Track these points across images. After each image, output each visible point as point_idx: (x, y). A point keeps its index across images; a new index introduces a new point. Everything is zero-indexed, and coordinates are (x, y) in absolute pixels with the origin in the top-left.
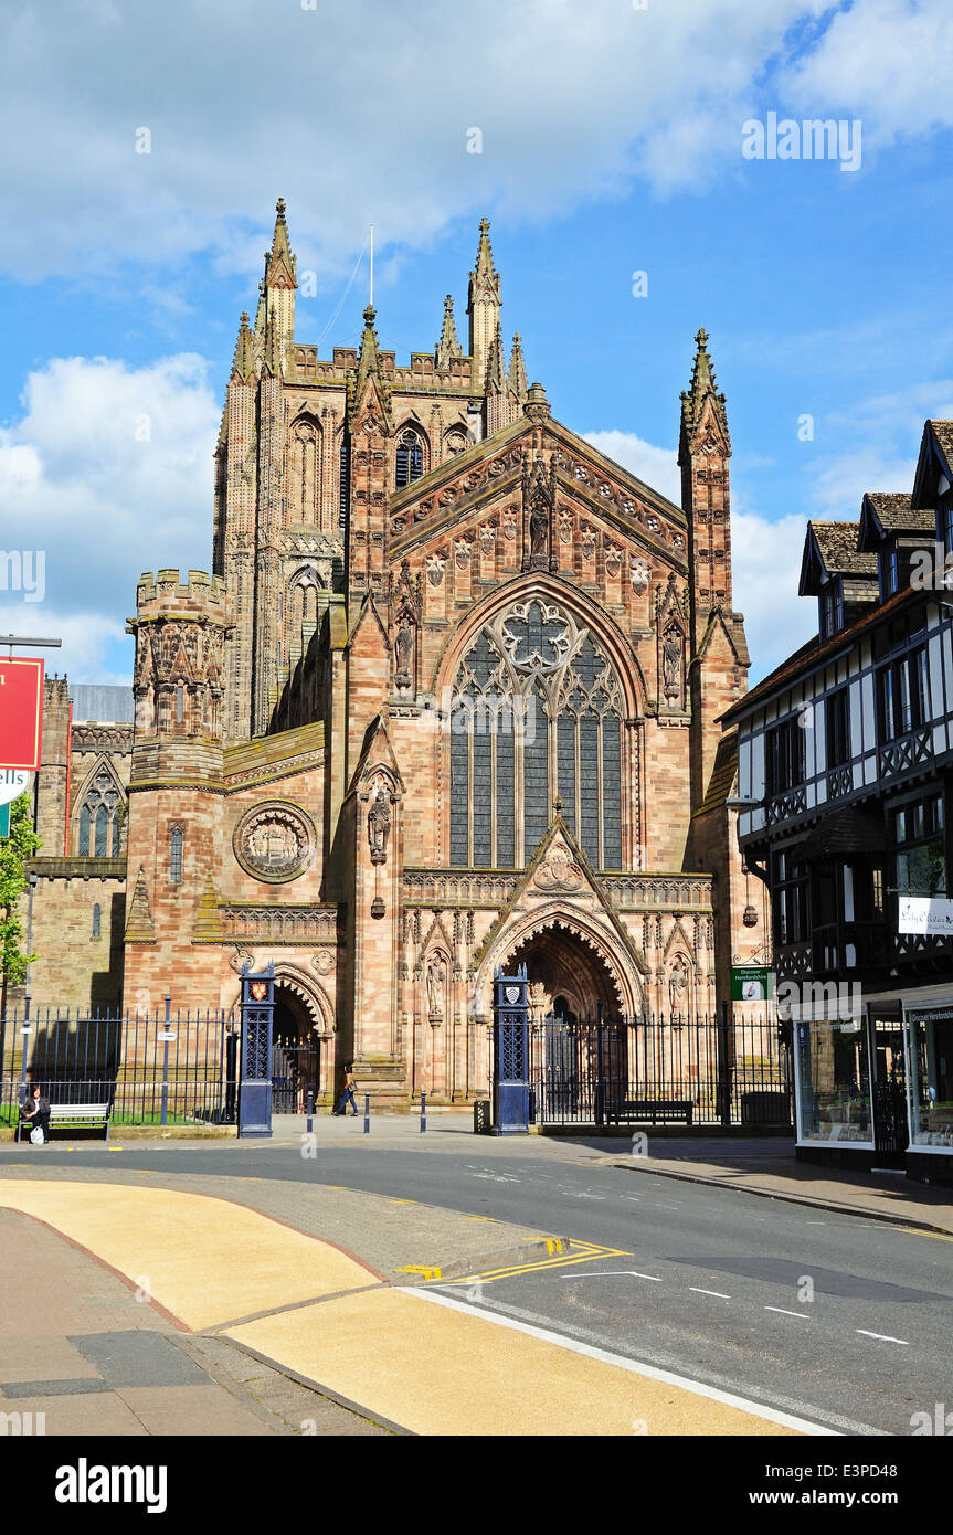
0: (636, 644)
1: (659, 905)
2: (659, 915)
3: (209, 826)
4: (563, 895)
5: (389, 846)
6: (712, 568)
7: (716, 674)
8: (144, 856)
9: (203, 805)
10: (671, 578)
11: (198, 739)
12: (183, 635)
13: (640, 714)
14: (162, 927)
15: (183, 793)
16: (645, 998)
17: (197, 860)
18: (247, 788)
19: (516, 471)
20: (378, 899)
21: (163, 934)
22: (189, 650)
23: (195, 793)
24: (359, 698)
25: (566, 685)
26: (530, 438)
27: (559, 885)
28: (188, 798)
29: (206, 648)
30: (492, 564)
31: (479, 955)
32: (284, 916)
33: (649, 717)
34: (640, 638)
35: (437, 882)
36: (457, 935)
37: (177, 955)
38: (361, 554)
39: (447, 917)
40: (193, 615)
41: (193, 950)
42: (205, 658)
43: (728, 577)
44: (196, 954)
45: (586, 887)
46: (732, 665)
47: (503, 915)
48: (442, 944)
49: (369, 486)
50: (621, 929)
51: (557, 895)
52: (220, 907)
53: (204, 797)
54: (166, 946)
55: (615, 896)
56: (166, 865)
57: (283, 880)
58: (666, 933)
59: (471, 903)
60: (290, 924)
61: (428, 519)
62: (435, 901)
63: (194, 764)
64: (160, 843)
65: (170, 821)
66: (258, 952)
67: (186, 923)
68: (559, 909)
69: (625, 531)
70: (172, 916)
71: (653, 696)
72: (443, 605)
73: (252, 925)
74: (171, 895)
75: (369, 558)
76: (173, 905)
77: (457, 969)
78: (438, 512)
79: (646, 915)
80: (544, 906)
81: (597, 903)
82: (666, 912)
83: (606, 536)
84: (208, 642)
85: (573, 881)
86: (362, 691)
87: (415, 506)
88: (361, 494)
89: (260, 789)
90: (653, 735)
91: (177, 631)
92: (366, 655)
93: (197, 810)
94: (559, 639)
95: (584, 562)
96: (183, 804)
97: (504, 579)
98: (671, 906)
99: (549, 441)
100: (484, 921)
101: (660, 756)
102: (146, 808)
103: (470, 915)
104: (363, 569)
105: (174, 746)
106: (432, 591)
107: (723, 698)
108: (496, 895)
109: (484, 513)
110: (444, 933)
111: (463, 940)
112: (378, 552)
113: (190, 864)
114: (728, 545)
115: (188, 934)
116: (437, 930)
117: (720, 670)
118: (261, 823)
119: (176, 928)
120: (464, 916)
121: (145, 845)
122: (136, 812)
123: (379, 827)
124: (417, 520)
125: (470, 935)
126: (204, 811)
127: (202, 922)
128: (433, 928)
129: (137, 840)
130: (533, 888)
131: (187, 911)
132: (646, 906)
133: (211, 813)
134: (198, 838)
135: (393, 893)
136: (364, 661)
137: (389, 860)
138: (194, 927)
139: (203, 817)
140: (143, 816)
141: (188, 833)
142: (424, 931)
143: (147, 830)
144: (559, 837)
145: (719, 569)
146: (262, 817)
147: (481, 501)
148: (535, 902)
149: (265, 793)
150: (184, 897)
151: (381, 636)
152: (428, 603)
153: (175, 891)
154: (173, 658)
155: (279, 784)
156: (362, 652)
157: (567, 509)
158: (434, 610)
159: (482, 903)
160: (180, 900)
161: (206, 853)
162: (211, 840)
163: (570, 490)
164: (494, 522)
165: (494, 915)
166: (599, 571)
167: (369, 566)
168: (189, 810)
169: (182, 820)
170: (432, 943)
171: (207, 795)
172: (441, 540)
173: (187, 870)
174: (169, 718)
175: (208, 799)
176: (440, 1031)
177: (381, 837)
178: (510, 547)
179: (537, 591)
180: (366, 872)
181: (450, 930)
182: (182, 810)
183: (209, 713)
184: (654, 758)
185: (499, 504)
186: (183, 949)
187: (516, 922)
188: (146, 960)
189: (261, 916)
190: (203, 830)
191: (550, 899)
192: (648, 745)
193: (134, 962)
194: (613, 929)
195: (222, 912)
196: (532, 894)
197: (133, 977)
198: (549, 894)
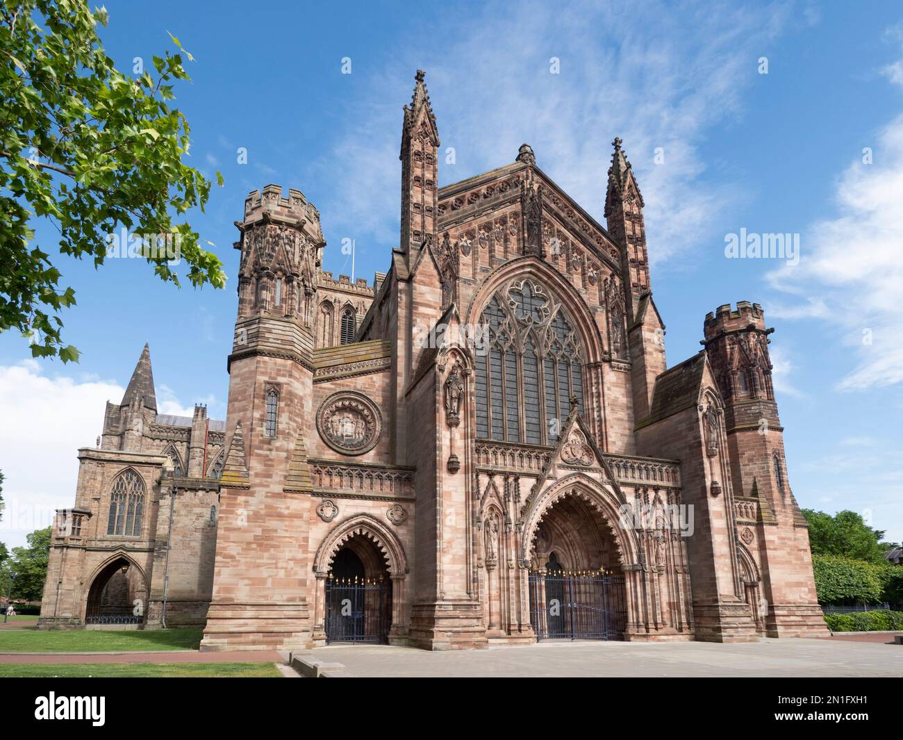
0: (594, 314)
1: (644, 482)
2: (646, 488)
3: (301, 393)
4: (582, 469)
5: (462, 412)
6: (638, 271)
7: (651, 334)
8: (242, 413)
9: (296, 374)
10: (612, 276)
11: (293, 320)
12: (283, 235)
13: (599, 359)
14: (257, 475)
15: (279, 361)
16: (640, 550)
17: (290, 419)
18: (328, 379)
19: (517, 192)
20: (452, 456)
21: (257, 481)
22: (288, 248)
23: (290, 362)
24: (421, 314)
25: (548, 339)
26: (524, 173)
27: (579, 461)
28: (284, 366)
29: (302, 252)
30: (502, 249)
31: (525, 511)
32: (364, 474)
33: (604, 361)
34: (597, 310)
35: (490, 451)
36: (507, 495)
37: (270, 501)
38: (418, 218)
39: (498, 480)
40: (292, 221)
41: (285, 497)
42: (301, 258)
43: (647, 278)
44: (288, 501)
45: (595, 464)
46: (660, 329)
47: (540, 480)
48: (496, 502)
49: (423, 175)
50: (621, 496)
51: (578, 468)
52: (310, 462)
53: (297, 367)
54: (260, 492)
55: (615, 471)
56: (262, 420)
57: (356, 453)
58: (651, 502)
59: (517, 470)
60: (368, 481)
61: (461, 209)
62: (490, 467)
63: (290, 338)
64: (257, 401)
65: (266, 382)
66: (342, 503)
67: (279, 472)
68: (578, 479)
69: (584, 242)
70: (266, 465)
71: (606, 348)
72: (471, 269)
73: (337, 480)
74: (266, 446)
75: (423, 222)
76: (267, 456)
77: (507, 523)
78: (466, 207)
79: (637, 487)
80: (569, 476)
81: (605, 477)
82: (650, 486)
83: (573, 244)
84: (303, 247)
85: (586, 459)
86: (422, 310)
87: (452, 199)
88: (417, 179)
89: (339, 381)
90: (608, 374)
91: (278, 231)
92: (425, 284)
93: (291, 376)
94: (543, 307)
95: (559, 258)
96: (280, 370)
97: (511, 258)
98: (652, 482)
99: (536, 178)
100: (526, 484)
101: (613, 388)
102: (245, 373)
103: (516, 480)
104: (419, 229)
105: (272, 322)
106: (465, 259)
107: (656, 350)
108: (534, 466)
109: (497, 214)
110: (497, 493)
111: (511, 499)
112: (429, 221)
113: (284, 422)
114: (646, 259)
116: (491, 490)
117: (653, 331)
118: (338, 409)
119: (270, 476)
120: (511, 480)
121: (244, 403)
122: (235, 376)
123: (454, 394)
124: (453, 209)
125: (517, 496)
126: (295, 378)
127: (293, 473)
128: (488, 488)
129: (236, 400)
130: (560, 462)
131: (280, 462)
132: (637, 481)
133: (303, 383)
134: (292, 401)
135: (466, 452)
136: (423, 289)
137: (462, 424)
138: (285, 477)
139: (296, 385)
140: (241, 380)
141: (283, 395)
142: (482, 490)
143: (245, 391)
144: (576, 426)
145: (642, 272)
146: (339, 404)
147: (496, 205)
148: (562, 473)
149: (343, 385)
150: (278, 449)
151: (436, 272)
152: (461, 267)
153: (269, 443)
154: (274, 251)
155: (353, 380)
156: (422, 281)
157: (549, 222)
158: (465, 272)
159: (525, 471)
160: (274, 453)
161: (298, 415)
162: (302, 406)
163: (550, 210)
164: (503, 221)
165: (533, 481)
166: (568, 265)
167: (423, 227)
168: (284, 376)
169: (278, 384)
170: (488, 501)
171: (300, 367)
172: (470, 225)
173: (281, 427)
174: (269, 299)
175: (301, 371)
176: (494, 574)
177: (455, 404)
178: (513, 239)
179: (530, 272)
180: (444, 432)
181: (501, 490)
182: (278, 375)
183: (303, 305)
184: (609, 389)
185: (508, 210)
186: (275, 495)
187: (549, 488)
188: (239, 504)
189: (344, 472)
190: (296, 396)
191: (573, 472)
192: (605, 380)
193: (228, 505)
194: (616, 496)
195: (310, 467)
196: (560, 467)
197: (227, 518)
198: (571, 468)
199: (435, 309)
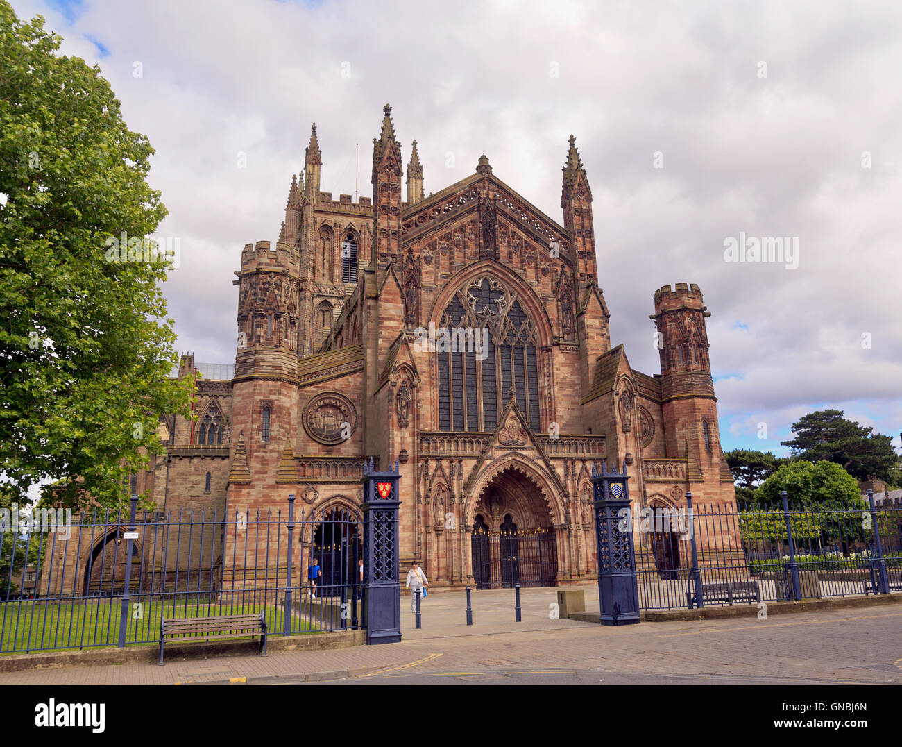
0: (545, 303)
1: (573, 455)
2: (573, 460)
3: (288, 405)
4: (517, 448)
5: (410, 416)
6: (586, 261)
7: (592, 320)
8: (243, 425)
9: (284, 391)
10: (563, 267)
11: (282, 349)
12: (272, 282)
13: (549, 344)
14: (256, 472)
15: (271, 383)
16: (567, 512)
17: (280, 427)
18: (311, 384)
19: (474, 202)
20: (403, 451)
21: (256, 476)
22: (276, 292)
23: (279, 383)
24: (386, 327)
25: (505, 327)
26: (482, 184)
27: (514, 442)
28: (275, 386)
29: (287, 292)
30: (461, 254)
31: (467, 487)
32: (338, 464)
33: (554, 345)
34: (548, 300)
35: (438, 441)
36: (452, 475)
37: (266, 491)
38: (384, 242)
39: (445, 463)
40: (279, 270)
41: (278, 487)
42: (286, 297)
43: (595, 267)
44: (280, 490)
45: (529, 444)
46: (601, 315)
47: (480, 461)
48: (442, 480)
49: (389, 203)
50: (552, 469)
51: (513, 448)
52: (296, 458)
53: (285, 386)
54: (259, 485)
55: (547, 449)
56: (258, 430)
57: (334, 443)
58: (578, 472)
59: (460, 454)
60: (342, 469)
61: (423, 225)
62: (438, 453)
63: (279, 364)
64: (254, 416)
65: (262, 401)
66: (321, 488)
67: (272, 470)
68: (513, 457)
69: (537, 239)
70: (262, 464)
71: (556, 333)
72: (433, 276)
73: (317, 470)
74: (262, 450)
75: (389, 245)
76: (263, 457)
77: (452, 496)
78: (429, 222)
79: (565, 460)
80: (505, 455)
81: (536, 453)
82: (577, 458)
83: (526, 242)
84: (288, 287)
85: (521, 440)
86: (387, 323)
87: (416, 218)
88: (384, 208)
89: (320, 385)
90: (557, 356)
91: (268, 279)
92: (388, 301)
93: (280, 394)
94: (500, 299)
95: (514, 256)
96: (271, 390)
97: (469, 262)
98: (580, 455)
99: (492, 187)
100: (468, 466)
101: (561, 368)
102: (246, 393)
103: (460, 461)
104: (385, 251)
105: (265, 353)
106: (427, 268)
107: (598, 334)
108: (475, 450)
109: (456, 224)
110: (444, 473)
111: (456, 478)
112: (394, 242)
113: (275, 430)
114: (593, 250)
115: (273, 477)
116: (439, 472)
117: (595, 318)
118: (320, 407)
119: (266, 472)
120: (455, 462)
121: (244, 417)
122: (238, 396)
123: (404, 403)
124: (417, 226)
125: (460, 475)
126: (285, 395)
127: (283, 468)
128: (436, 470)
129: (239, 414)
130: (498, 444)
131: (273, 461)
132: (566, 455)
133: (290, 397)
134: (281, 413)
135: (413, 447)
136: (388, 305)
137: (410, 425)
138: (277, 472)
139: (284, 399)
140: (243, 399)
141: (274, 409)
142: (431, 472)
143: (245, 408)
144: (512, 413)
145: (590, 262)
146: (321, 403)
147: (454, 218)
148: (499, 453)
149: (324, 388)
150: (271, 451)
151: (398, 290)
152: (424, 275)
153: (265, 447)
154: (265, 295)
155: (332, 382)
156: (386, 299)
157: (504, 225)
158: (427, 280)
159: (467, 454)
160: (268, 454)
161: (286, 423)
162: (289, 415)
163: (505, 215)
164: (462, 230)
165: (474, 462)
166: (522, 261)
167: (389, 249)
168: (275, 394)
169: (271, 401)
170: (436, 480)
171: (287, 385)
172: (432, 237)
173: (273, 434)
174: (262, 334)
175: (288, 387)
176: (441, 538)
177: (404, 410)
178: (471, 244)
179: (487, 271)
180: (396, 433)
181: (447, 471)
182: (270, 394)
183: (289, 333)
184: (558, 369)
185: (466, 220)
186: (270, 487)
187: (488, 466)
188: (244, 495)
189: (323, 464)
190: (284, 408)
191: (509, 452)
192: (555, 362)
193: (235, 497)
194: (546, 469)
195: (296, 462)
196: (498, 448)
197: (235, 506)
198: (507, 448)
199: (398, 321)
